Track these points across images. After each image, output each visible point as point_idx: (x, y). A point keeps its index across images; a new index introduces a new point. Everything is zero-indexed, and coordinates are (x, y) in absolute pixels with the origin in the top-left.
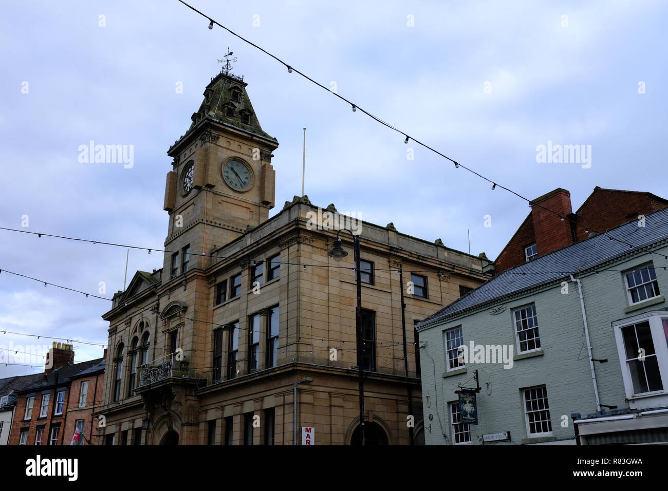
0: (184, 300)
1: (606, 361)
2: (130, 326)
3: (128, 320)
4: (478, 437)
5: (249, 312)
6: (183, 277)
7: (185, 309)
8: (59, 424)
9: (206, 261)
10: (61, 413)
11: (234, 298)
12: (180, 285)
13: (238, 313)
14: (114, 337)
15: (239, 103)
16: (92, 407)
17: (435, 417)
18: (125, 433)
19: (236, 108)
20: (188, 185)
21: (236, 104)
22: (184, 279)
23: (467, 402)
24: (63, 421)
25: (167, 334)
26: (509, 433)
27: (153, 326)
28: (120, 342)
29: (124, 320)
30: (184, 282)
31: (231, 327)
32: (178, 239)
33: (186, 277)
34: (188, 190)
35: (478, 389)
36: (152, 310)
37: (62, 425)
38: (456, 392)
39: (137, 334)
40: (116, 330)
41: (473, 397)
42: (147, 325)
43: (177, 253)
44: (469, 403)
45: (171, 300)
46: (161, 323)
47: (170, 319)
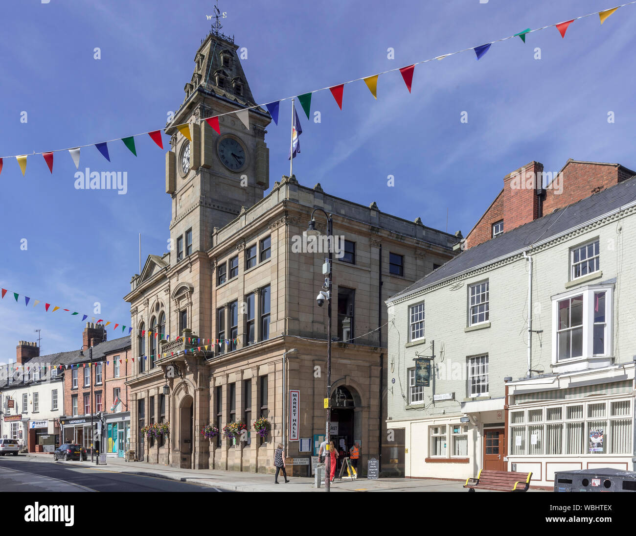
0: (190, 281)
1: (541, 331)
2: (148, 306)
3: (146, 301)
4: (429, 397)
5: (246, 293)
6: (188, 260)
7: (192, 290)
8: (100, 392)
9: (208, 244)
10: (100, 383)
11: (233, 279)
12: (186, 267)
13: (237, 293)
14: (135, 316)
15: (231, 70)
16: (125, 377)
17: (397, 381)
18: (153, 397)
19: (228, 76)
20: (187, 166)
21: (228, 72)
22: (189, 261)
23: (422, 368)
24: (103, 390)
25: (178, 313)
26: (454, 394)
27: (167, 306)
28: (141, 321)
29: (142, 302)
30: (189, 265)
31: (232, 305)
32: (181, 222)
33: (190, 259)
34: (187, 172)
35: (433, 357)
36: (165, 291)
37: (103, 392)
38: (414, 360)
39: (155, 313)
40: (137, 311)
41: (428, 364)
42: (162, 305)
43: (181, 237)
44: (424, 369)
45: (180, 282)
46: (173, 303)
47: (179, 299)
